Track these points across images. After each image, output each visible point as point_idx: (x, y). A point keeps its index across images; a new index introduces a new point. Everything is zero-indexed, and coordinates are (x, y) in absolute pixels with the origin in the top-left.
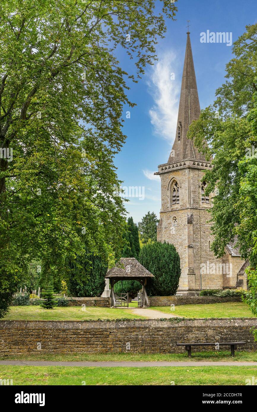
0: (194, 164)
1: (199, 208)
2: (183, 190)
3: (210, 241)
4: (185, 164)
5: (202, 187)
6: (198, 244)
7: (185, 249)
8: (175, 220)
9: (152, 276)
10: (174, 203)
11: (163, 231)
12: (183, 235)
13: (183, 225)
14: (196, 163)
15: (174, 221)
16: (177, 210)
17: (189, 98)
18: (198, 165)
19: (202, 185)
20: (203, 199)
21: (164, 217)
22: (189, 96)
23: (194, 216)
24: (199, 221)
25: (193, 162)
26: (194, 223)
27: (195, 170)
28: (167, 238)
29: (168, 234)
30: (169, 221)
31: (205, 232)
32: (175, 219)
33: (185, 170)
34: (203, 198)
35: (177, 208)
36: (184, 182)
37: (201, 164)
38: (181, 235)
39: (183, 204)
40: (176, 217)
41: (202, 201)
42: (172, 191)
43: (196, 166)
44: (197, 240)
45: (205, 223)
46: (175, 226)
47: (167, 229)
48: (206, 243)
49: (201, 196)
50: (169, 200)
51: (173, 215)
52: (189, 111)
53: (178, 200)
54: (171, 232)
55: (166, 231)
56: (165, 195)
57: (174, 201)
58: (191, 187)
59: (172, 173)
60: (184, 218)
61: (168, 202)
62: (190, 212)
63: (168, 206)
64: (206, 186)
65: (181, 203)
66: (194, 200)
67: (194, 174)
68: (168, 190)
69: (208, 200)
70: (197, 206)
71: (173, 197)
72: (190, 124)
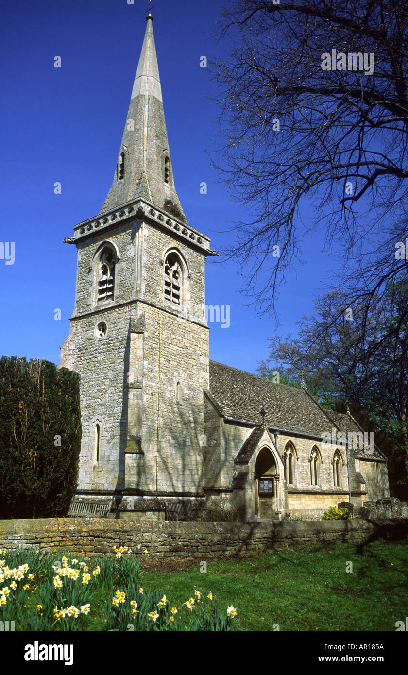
0: (151, 213)
1: (159, 307)
2: (124, 264)
3: (178, 383)
4: (131, 210)
5: (167, 268)
6: (154, 384)
8: (103, 330)
10: (103, 295)
13: (121, 339)
14: (157, 213)
15: (101, 332)
16: (110, 307)
18: (160, 218)
19: (166, 263)
20: (167, 292)
21: (79, 327)
23: (147, 321)
24: (156, 334)
25: (150, 208)
26: (146, 333)
28: (83, 370)
29: (84, 362)
30: (90, 333)
31: (168, 361)
32: (102, 327)
33: (131, 223)
34: (168, 289)
35: (107, 305)
36: (128, 247)
37: (165, 218)
39: (122, 293)
40: (105, 322)
41: (164, 295)
42: (100, 273)
43: (155, 220)
44: (152, 375)
45: (170, 342)
46: (102, 342)
48: (171, 385)
49: (163, 283)
50: (92, 290)
51: (99, 319)
52: (146, 129)
53: (112, 288)
54: (91, 357)
55: (81, 355)
56: (83, 281)
57: (101, 292)
58: (143, 257)
59: (102, 235)
60: (124, 323)
61: (89, 294)
62: (139, 308)
63: (88, 304)
64: (174, 268)
65: (117, 292)
66: (147, 285)
67: (151, 233)
68: (90, 270)
69: (177, 297)
70: (154, 300)
71: (102, 283)
72: (145, 149)
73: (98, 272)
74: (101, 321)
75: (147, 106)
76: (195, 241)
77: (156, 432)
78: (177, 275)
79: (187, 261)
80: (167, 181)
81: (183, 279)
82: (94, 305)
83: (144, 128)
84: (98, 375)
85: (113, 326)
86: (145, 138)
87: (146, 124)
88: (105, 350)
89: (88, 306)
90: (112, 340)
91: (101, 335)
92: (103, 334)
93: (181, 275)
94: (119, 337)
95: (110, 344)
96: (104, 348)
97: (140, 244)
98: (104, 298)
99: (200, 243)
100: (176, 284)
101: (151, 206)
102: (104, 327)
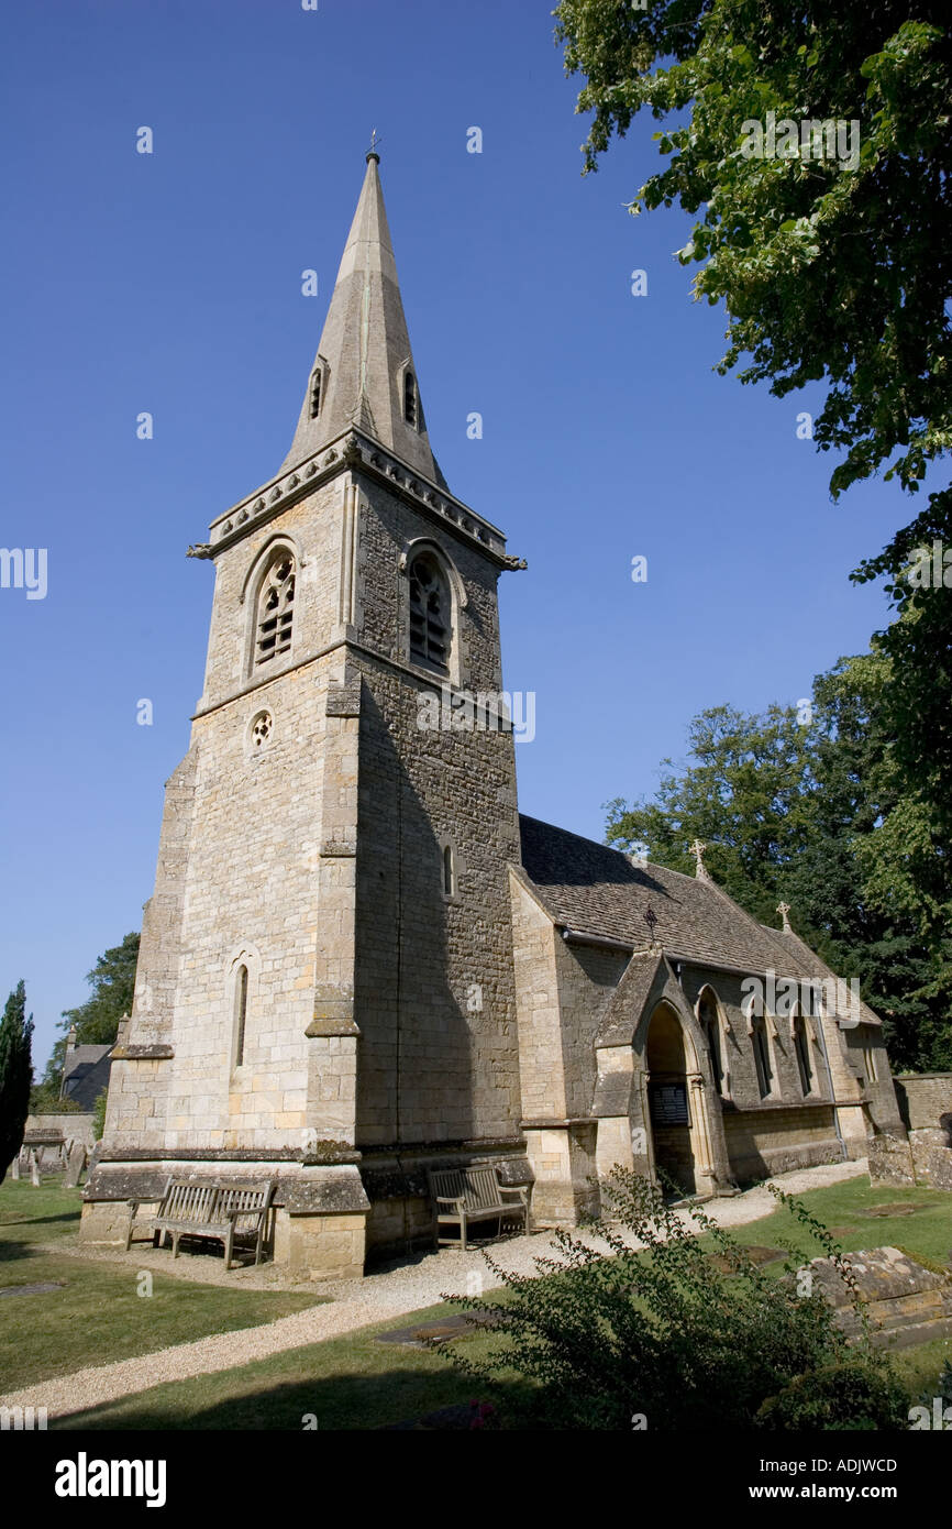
0: (377, 463)
1: (396, 664)
2: (315, 572)
3: (447, 849)
5: (414, 586)
6: (386, 850)
7: (303, 879)
8: (264, 731)
10: (266, 653)
11: (199, 803)
12: (295, 798)
13: (304, 743)
14: (389, 461)
15: (259, 736)
16: (280, 672)
18: (396, 475)
21: (210, 733)
24: (393, 726)
25: (373, 451)
26: (366, 725)
27: (383, 492)
29: (217, 813)
30: (233, 742)
31: (422, 794)
32: (262, 723)
34: (418, 630)
35: (277, 669)
36: (323, 534)
37: (408, 480)
38: (288, 801)
39: (308, 638)
40: (270, 711)
41: (410, 641)
42: (262, 606)
43: (386, 477)
44: (380, 827)
46: (261, 759)
47: (218, 787)
48: (429, 854)
49: (407, 611)
50: (241, 644)
51: (253, 704)
53: (287, 634)
54: (233, 798)
55: (213, 797)
56: (225, 631)
57: (267, 643)
58: (358, 550)
60: (311, 702)
61: (235, 656)
62: (348, 661)
63: (233, 677)
64: (431, 587)
65: (297, 637)
66: (369, 613)
68: (241, 604)
69: (440, 651)
70: (386, 648)
71: (267, 626)
72: (364, 358)
73: (257, 607)
74: (260, 708)
75: (367, 289)
77: (395, 975)
78: (438, 606)
80: (410, 420)
82: (246, 679)
83: (361, 323)
84: (248, 837)
85: (285, 715)
86: (365, 341)
87: (365, 317)
88: (266, 775)
89: (232, 682)
90: (283, 750)
91: (259, 741)
92: (263, 739)
93: (446, 604)
94: (300, 739)
95: (277, 759)
96: (263, 772)
97: (351, 522)
98: (268, 657)
100: (435, 623)
101: (376, 447)
102: (267, 723)
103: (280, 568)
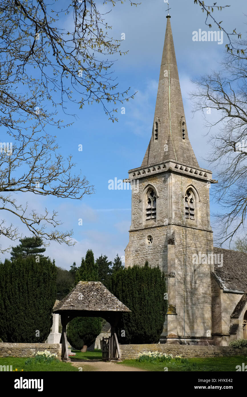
0: (176, 167)
1: (182, 225)
2: (162, 200)
3: (195, 270)
4: (165, 167)
5: (186, 198)
6: (181, 273)
9: (128, 310)
10: (149, 217)
11: (134, 255)
13: (161, 247)
14: (179, 166)
15: (149, 241)
16: (154, 226)
17: (170, 89)
18: (181, 169)
19: (186, 195)
20: (187, 214)
21: (135, 237)
22: (170, 87)
23: (176, 236)
24: (182, 242)
25: (175, 164)
26: (176, 243)
27: (178, 176)
28: (139, 264)
29: (139, 259)
30: (142, 242)
31: (189, 258)
32: (150, 238)
33: (164, 175)
34: (187, 212)
35: (153, 224)
37: (184, 168)
39: (161, 218)
40: (152, 235)
41: (186, 216)
42: (147, 203)
43: (178, 170)
44: (180, 268)
45: (190, 245)
46: (150, 248)
47: (139, 252)
48: (191, 272)
49: (185, 209)
50: (142, 214)
51: (147, 233)
53: (155, 214)
54: (144, 256)
55: (138, 255)
56: (136, 208)
57: (148, 215)
58: (173, 197)
59: (147, 179)
60: (163, 237)
61: (141, 217)
62: (172, 228)
63: (140, 223)
64: (190, 197)
65: (158, 217)
66: (176, 214)
67: (176, 180)
68: (140, 201)
69: (193, 215)
70: (180, 222)
71: (148, 210)
72: (170, 119)
73: (145, 203)
74: (149, 234)
76: (202, 177)
77: (183, 301)
78: (192, 201)
79: (198, 191)
80: (184, 139)
81: (196, 203)
82: (144, 223)
85: (156, 238)
88: (152, 252)
89: (140, 224)
90: (156, 247)
91: (149, 243)
92: (150, 242)
93: (195, 200)
94: (160, 246)
95: (155, 249)
96: (151, 251)
97: (171, 188)
98: (150, 219)
99: (206, 176)
100: (192, 207)
101: (176, 163)
102: (151, 238)
103: (151, 192)
